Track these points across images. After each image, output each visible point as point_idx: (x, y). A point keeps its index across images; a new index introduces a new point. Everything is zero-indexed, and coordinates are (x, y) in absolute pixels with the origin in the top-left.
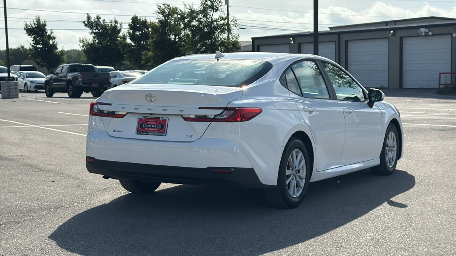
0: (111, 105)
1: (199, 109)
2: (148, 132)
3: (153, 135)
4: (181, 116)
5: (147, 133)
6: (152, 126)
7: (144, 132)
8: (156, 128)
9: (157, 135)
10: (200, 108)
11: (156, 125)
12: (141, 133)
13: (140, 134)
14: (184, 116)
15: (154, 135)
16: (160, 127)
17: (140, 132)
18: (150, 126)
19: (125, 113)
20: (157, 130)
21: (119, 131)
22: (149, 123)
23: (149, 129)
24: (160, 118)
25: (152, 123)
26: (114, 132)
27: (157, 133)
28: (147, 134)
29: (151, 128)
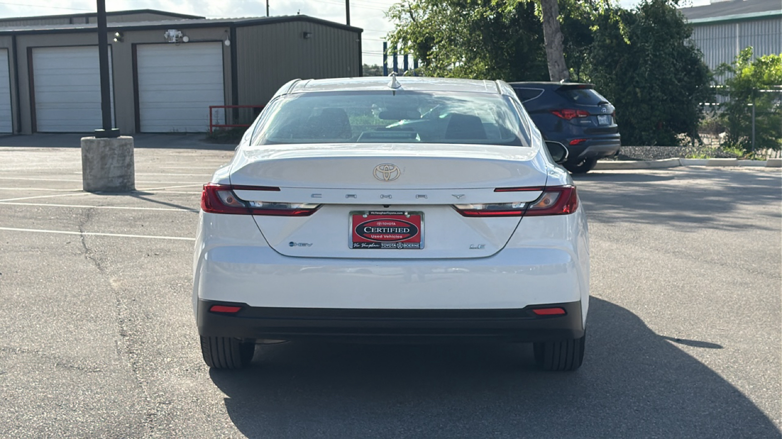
0: (277, 189)
1: (495, 191)
2: (380, 244)
3: (392, 248)
4: (453, 206)
5: (377, 246)
6: (386, 230)
7: (371, 243)
8: (398, 234)
9: (403, 248)
10: (497, 190)
11: (398, 228)
12: (363, 245)
13: (360, 248)
14: (460, 207)
15: (397, 248)
16: (406, 230)
17: (360, 244)
18: (382, 230)
19: (313, 207)
20: (401, 237)
21: (304, 245)
22: (379, 224)
23: (381, 237)
24: (404, 212)
25: (385, 224)
26: (291, 246)
27: (403, 242)
28: (380, 248)
29: (386, 233)
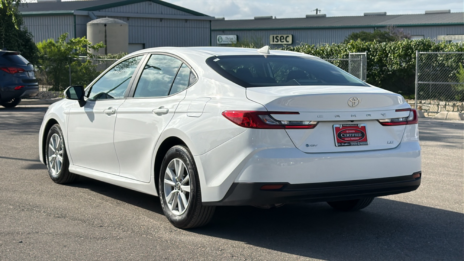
0: (298, 113)
2: (349, 143)
3: (355, 145)
4: (378, 120)
5: (349, 144)
6: (351, 135)
7: (345, 143)
8: (357, 137)
9: (360, 145)
10: (397, 111)
11: (356, 134)
12: (343, 144)
13: (341, 146)
14: (381, 121)
15: (358, 145)
16: (360, 135)
17: (341, 143)
18: (349, 135)
19: (315, 123)
20: (358, 139)
21: (314, 145)
22: (347, 131)
23: (349, 139)
24: (358, 125)
25: (350, 131)
26: (307, 146)
27: (360, 142)
28: (350, 145)
29: (351, 137)
